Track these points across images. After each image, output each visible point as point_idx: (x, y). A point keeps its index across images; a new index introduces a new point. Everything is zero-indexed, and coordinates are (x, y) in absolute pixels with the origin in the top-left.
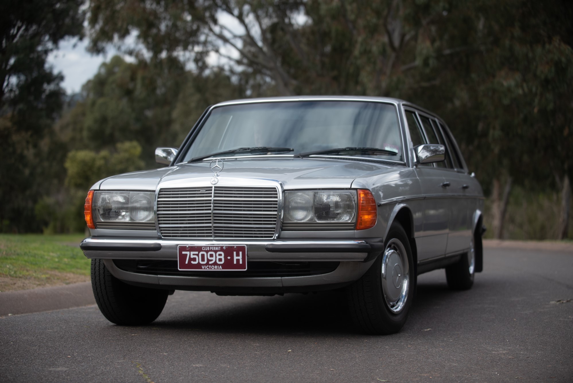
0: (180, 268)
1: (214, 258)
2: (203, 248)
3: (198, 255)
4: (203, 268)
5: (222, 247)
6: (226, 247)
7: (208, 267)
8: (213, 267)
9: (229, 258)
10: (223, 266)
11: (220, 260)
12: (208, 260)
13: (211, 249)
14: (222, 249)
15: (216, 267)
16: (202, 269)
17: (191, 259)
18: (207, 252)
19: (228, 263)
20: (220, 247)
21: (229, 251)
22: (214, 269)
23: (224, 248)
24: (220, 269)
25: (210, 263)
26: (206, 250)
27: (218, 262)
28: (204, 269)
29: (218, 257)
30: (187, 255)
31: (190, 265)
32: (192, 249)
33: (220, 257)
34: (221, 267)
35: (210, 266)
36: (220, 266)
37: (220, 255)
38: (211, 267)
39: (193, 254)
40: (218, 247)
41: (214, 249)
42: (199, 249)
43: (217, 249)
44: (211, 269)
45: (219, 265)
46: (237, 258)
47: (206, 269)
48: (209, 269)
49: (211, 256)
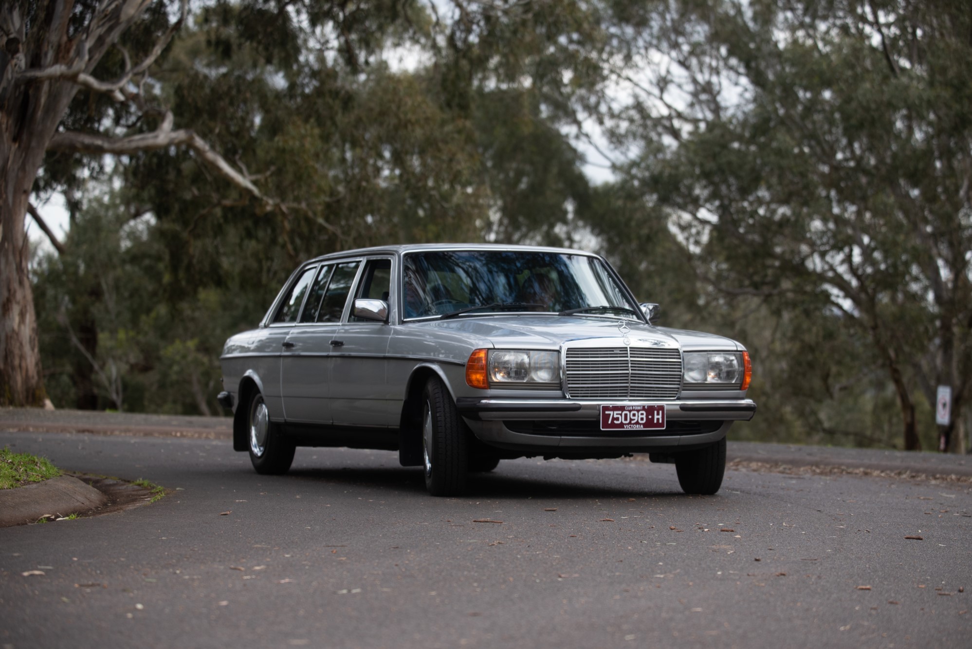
0: (602, 428)
1: (636, 418)
3: (621, 415)
4: (625, 427)
5: (644, 407)
10: (645, 425)
11: (642, 419)
12: (631, 420)
14: (644, 408)
15: (638, 426)
16: (624, 428)
17: (614, 419)
18: (630, 411)
19: (649, 422)
21: (650, 410)
23: (646, 407)
24: (641, 428)
25: (633, 422)
29: (640, 416)
30: (610, 414)
31: (613, 425)
32: (615, 408)
33: (642, 416)
34: (642, 426)
35: (632, 426)
37: (642, 414)
39: (616, 414)
42: (622, 408)
43: (639, 408)
44: (633, 428)
45: (641, 424)
46: (658, 417)
49: (634, 415)
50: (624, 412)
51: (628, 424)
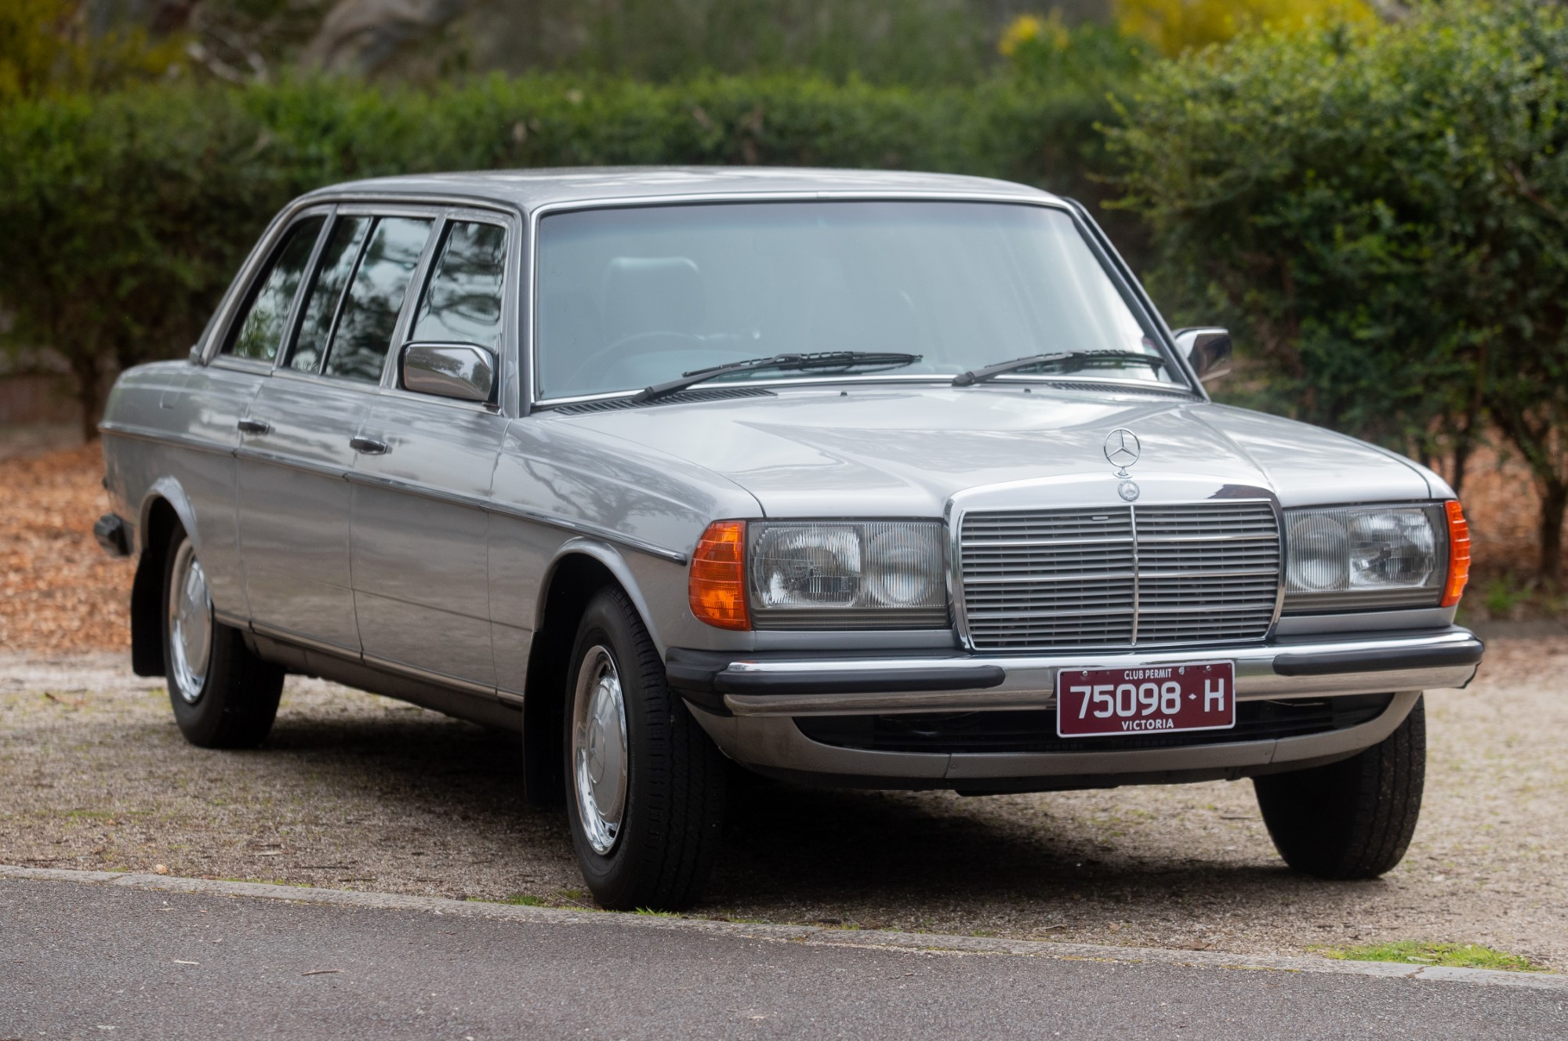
0: (1062, 732)
1: (1154, 701)
2: (1128, 675)
3: (1113, 694)
4: (1125, 728)
6: (1186, 667)
7: (1138, 725)
8: (1151, 724)
9: (1193, 697)
10: (1178, 719)
11: (1171, 703)
12: (1141, 706)
13: (1147, 675)
14: (1175, 675)
16: (1122, 730)
17: (1093, 706)
18: (1137, 683)
20: (1170, 670)
22: (1155, 728)
24: (1169, 727)
25: (1145, 712)
26: (1136, 678)
27: (1165, 710)
28: (1128, 729)
29: (1166, 696)
33: (1171, 696)
34: (1170, 723)
35: (1143, 722)
36: (1170, 720)
37: (1171, 690)
38: (1146, 724)
39: (1098, 692)
40: (1165, 668)
41: (1156, 675)
42: (1115, 677)
43: (1162, 674)
44: (1146, 728)
45: (1167, 717)
46: (1213, 695)
47: (1133, 729)
48: (1141, 729)
49: (1149, 693)
50: (1122, 688)
51: (1132, 719)
